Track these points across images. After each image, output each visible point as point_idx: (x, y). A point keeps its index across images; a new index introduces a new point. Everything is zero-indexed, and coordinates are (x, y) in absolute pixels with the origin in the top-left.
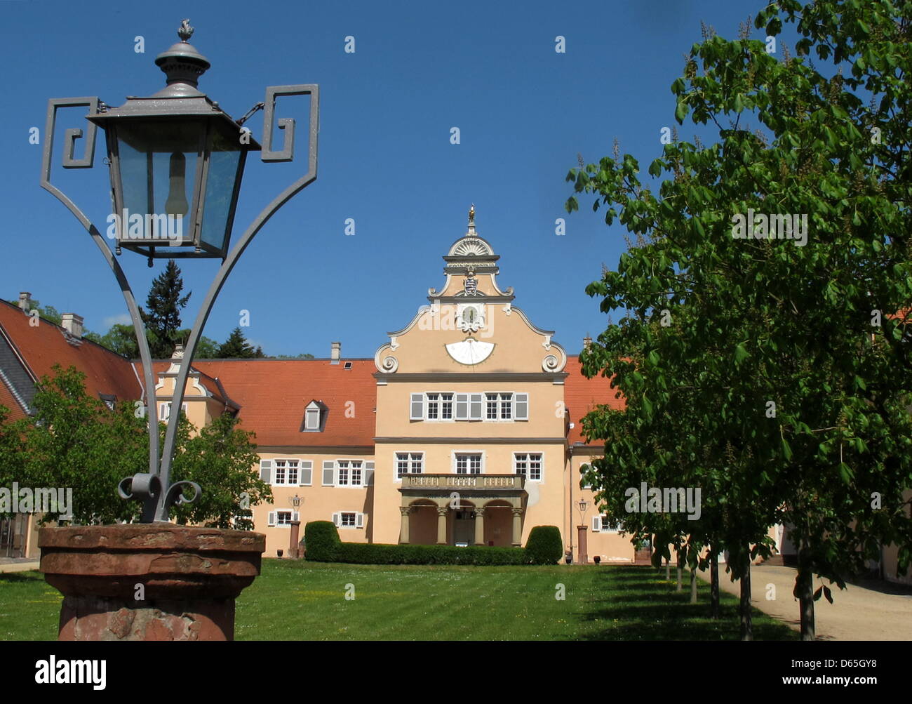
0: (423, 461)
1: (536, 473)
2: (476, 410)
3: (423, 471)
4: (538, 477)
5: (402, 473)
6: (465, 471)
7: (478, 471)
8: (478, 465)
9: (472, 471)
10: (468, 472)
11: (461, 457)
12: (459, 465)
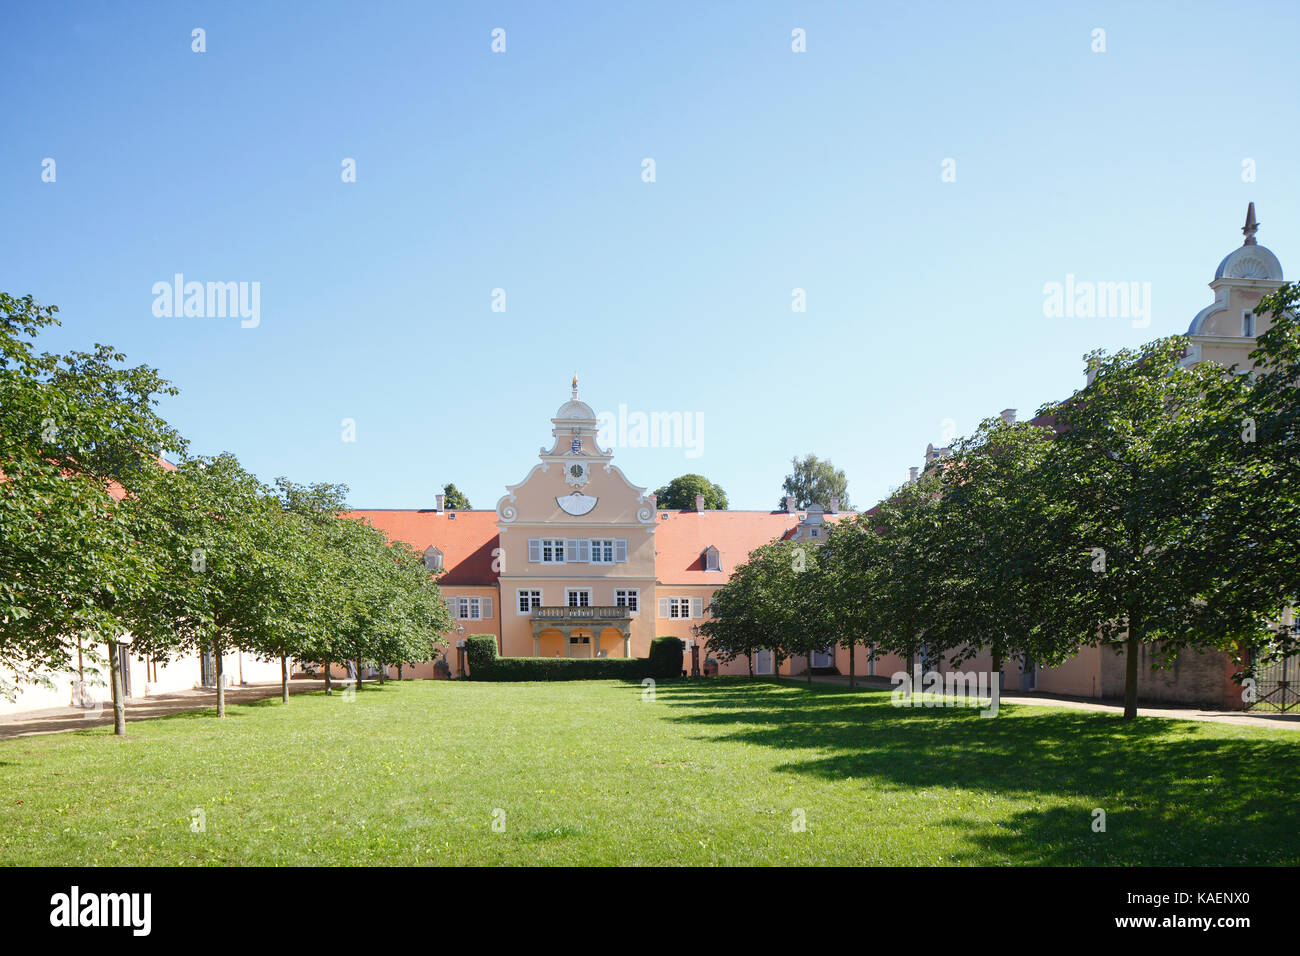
0: (541, 597)
1: (633, 606)
2: (584, 554)
3: (541, 605)
4: (635, 609)
5: (524, 606)
6: (576, 604)
7: (587, 604)
8: (586, 599)
9: (582, 604)
10: (579, 605)
11: (573, 595)
12: (571, 599)
